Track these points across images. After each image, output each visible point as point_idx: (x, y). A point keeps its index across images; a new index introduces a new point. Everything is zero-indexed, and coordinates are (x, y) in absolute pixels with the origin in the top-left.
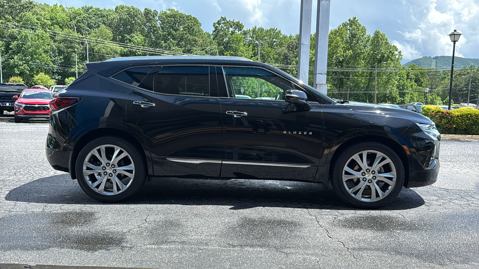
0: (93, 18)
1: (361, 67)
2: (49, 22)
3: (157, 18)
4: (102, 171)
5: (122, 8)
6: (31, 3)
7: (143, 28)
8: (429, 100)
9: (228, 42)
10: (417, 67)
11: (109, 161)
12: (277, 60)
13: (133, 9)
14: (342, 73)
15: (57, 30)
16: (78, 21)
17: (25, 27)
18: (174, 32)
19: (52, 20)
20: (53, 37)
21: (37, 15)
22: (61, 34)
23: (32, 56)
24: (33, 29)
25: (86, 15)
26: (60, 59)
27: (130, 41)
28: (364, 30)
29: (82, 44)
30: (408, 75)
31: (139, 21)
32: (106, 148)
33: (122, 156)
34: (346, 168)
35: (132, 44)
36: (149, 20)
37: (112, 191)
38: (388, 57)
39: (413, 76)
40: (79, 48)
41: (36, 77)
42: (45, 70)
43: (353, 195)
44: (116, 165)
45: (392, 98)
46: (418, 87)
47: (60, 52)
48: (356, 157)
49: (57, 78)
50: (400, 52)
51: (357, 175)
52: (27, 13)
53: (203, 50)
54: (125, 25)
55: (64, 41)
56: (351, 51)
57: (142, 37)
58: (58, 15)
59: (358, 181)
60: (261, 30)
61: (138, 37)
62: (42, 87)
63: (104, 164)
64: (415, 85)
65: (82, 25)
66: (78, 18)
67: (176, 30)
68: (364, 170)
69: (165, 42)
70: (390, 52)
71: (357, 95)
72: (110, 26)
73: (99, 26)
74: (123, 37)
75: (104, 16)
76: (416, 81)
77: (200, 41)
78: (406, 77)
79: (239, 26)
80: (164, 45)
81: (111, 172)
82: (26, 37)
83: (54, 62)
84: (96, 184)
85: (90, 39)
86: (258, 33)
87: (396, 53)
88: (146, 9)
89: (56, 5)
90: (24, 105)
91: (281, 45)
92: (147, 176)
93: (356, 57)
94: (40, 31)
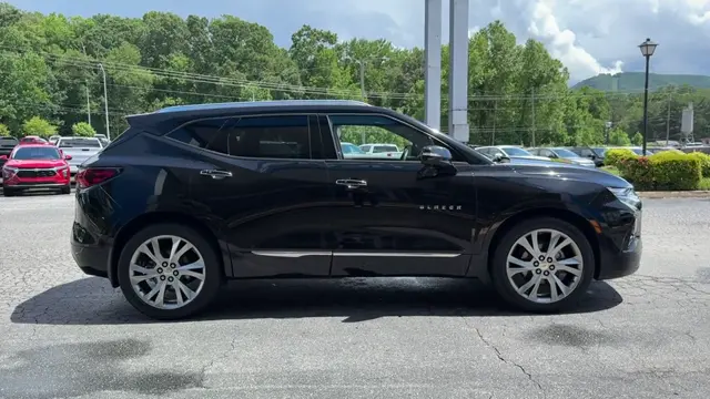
0: (111, 32)
1: (510, 93)
2: (44, 40)
3: (207, 29)
4: (157, 276)
5: (154, 16)
6: (15, 12)
7: (186, 45)
8: (611, 138)
9: (314, 62)
10: (592, 90)
11: (166, 260)
12: (387, 87)
13: (171, 17)
14: (484, 103)
15: (57, 51)
16: (88, 38)
17: (8, 50)
18: (232, 50)
19: (48, 36)
20: (51, 62)
21: (26, 29)
22: (63, 57)
23: (20, 92)
24: (20, 52)
25: (98, 28)
26: (62, 95)
27: (168, 64)
28: (512, 39)
29: (96, 71)
30: (578, 102)
31: (179, 34)
32: (160, 241)
33: (185, 249)
34: (511, 259)
35: (170, 69)
36: (195, 33)
37: (176, 303)
38: (549, 77)
39: (586, 104)
40: (91, 78)
41: (28, 124)
42: (40, 112)
43: (525, 296)
44: (177, 263)
45: (558, 136)
46: (595, 120)
47: (62, 85)
48: (522, 241)
49: (59, 123)
50: (566, 69)
51: (528, 266)
52: (10, 28)
53: (277, 75)
54: (159, 42)
55: (68, 67)
56: (494, 70)
57: (185, 59)
58: (57, 29)
59: (530, 275)
60: (363, 43)
61: (179, 59)
62: (37, 138)
63: (159, 265)
64: (589, 116)
65: (94, 43)
66: (87, 32)
67: (235, 47)
68: (536, 258)
69: (220, 65)
70: (552, 70)
71: (506, 135)
72: (136, 42)
73: (119, 44)
74: (157, 59)
75: (127, 29)
76: (590, 111)
77: (272, 62)
78: (576, 105)
79: (330, 38)
80: (219, 69)
81: (171, 274)
82: (10, 63)
83: (53, 100)
84: (151, 294)
85: (107, 64)
86: (358, 48)
87: (560, 70)
88: (191, 16)
89: (53, 15)
90: (17, 170)
91: (392, 64)
92: (224, 278)
93: (502, 78)
94: (30, 55)
